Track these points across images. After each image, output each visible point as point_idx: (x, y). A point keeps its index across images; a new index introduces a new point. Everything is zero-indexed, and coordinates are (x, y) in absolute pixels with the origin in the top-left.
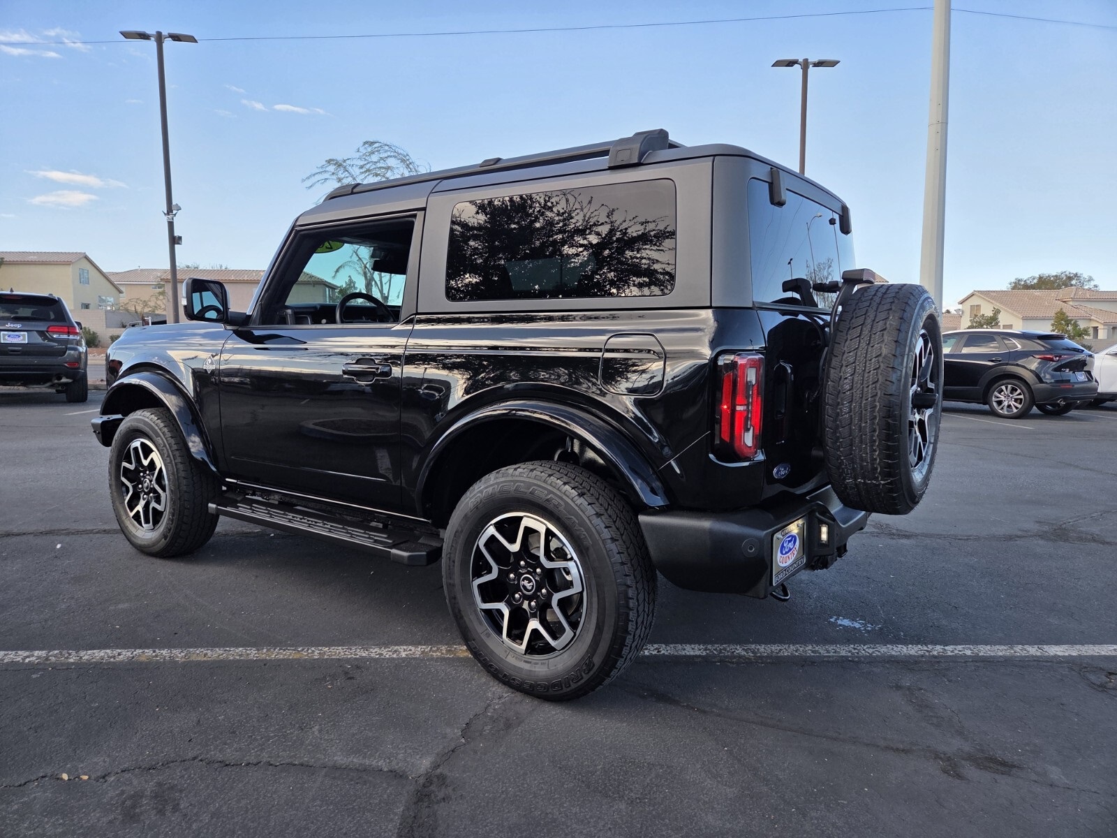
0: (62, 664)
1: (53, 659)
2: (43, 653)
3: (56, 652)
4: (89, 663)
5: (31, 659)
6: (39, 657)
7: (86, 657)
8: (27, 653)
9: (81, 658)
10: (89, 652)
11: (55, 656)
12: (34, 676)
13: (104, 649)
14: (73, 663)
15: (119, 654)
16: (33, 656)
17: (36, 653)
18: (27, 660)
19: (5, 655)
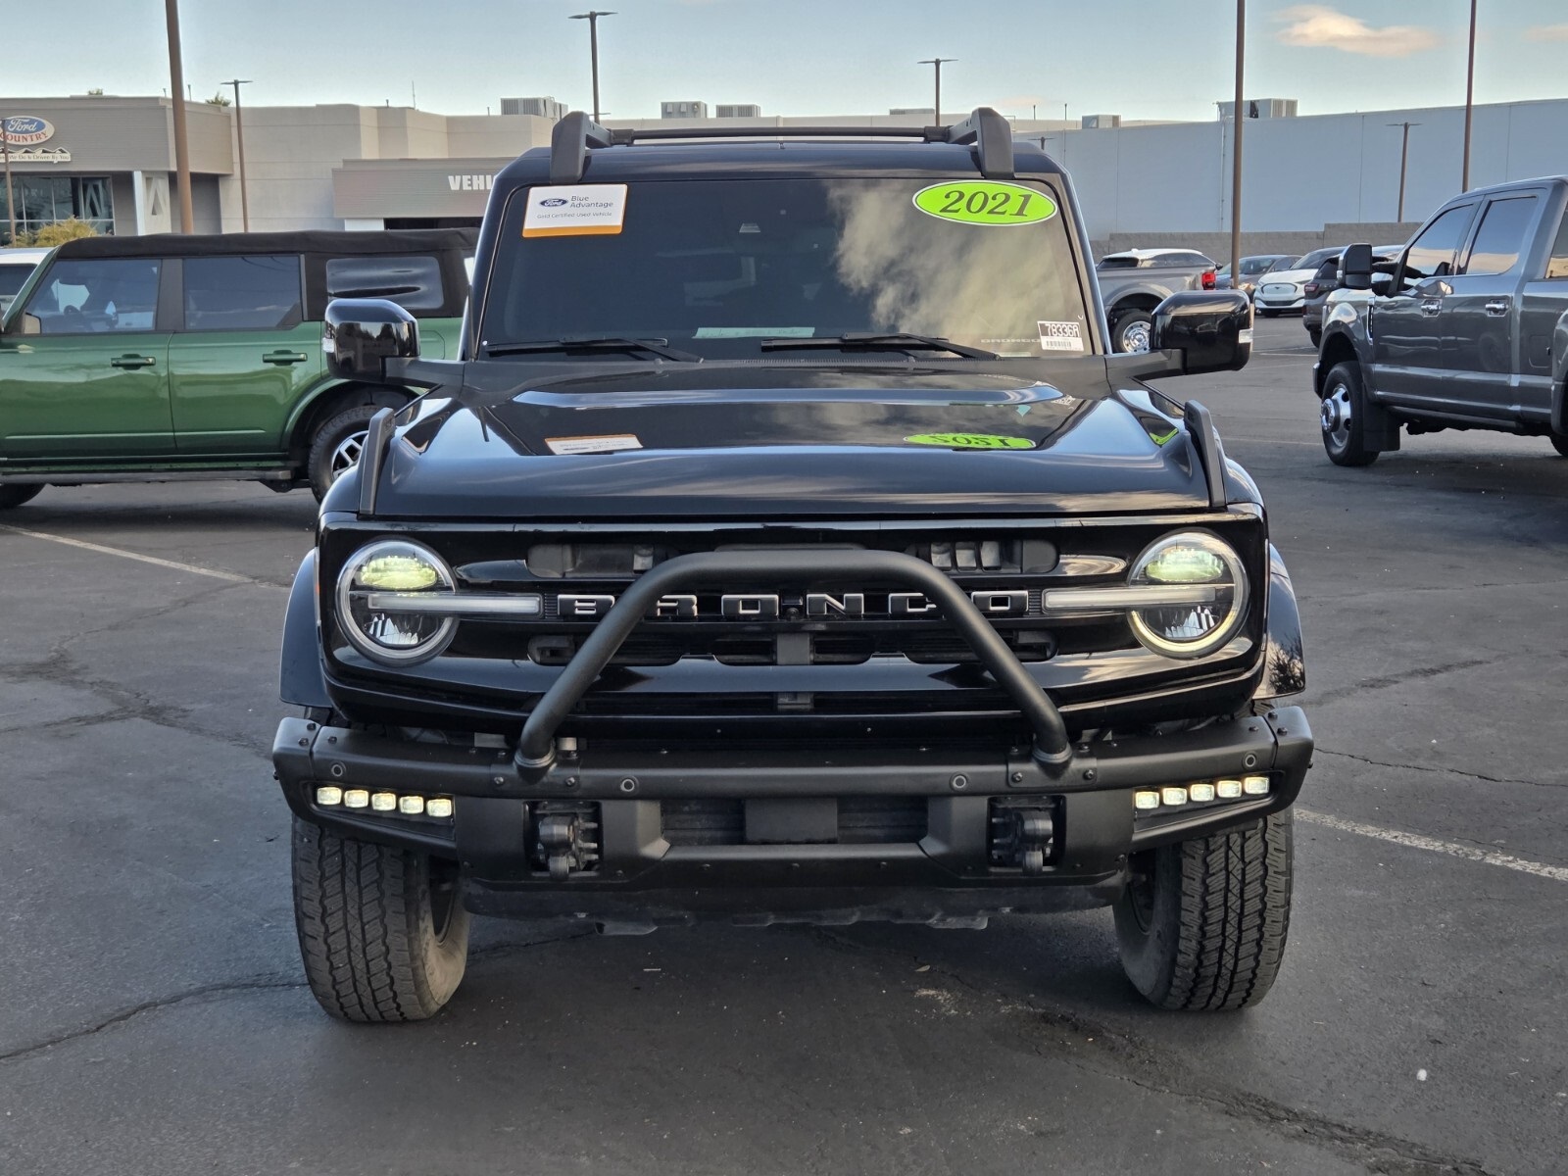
0: (1466, 845)
1: (1478, 852)
2: (1489, 860)
3: (1473, 858)
4: (1435, 838)
5: (1505, 858)
6: (1496, 858)
7: (1437, 844)
8: (1510, 865)
9: (1443, 845)
10: (1432, 848)
11: (1474, 854)
12: (1503, 842)
13: (1412, 847)
14: (1456, 842)
15: (1396, 837)
16: (1503, 861)
17: (1498, 863)
18: (1511, 858)
19: (1538, 870)
